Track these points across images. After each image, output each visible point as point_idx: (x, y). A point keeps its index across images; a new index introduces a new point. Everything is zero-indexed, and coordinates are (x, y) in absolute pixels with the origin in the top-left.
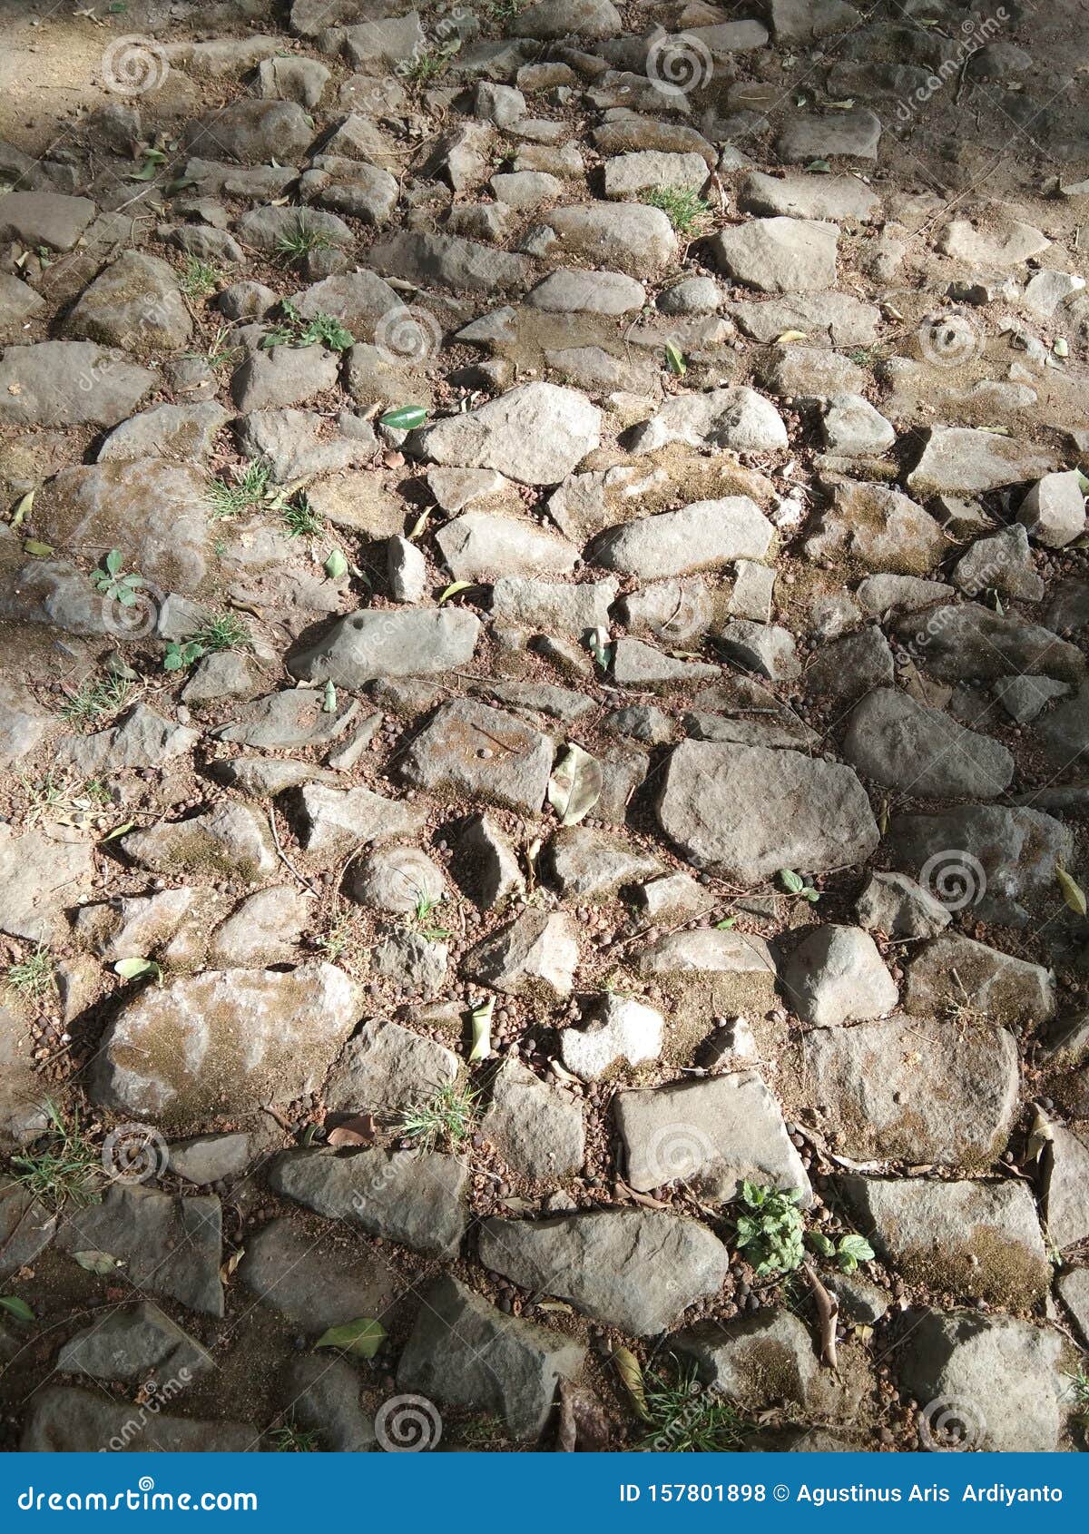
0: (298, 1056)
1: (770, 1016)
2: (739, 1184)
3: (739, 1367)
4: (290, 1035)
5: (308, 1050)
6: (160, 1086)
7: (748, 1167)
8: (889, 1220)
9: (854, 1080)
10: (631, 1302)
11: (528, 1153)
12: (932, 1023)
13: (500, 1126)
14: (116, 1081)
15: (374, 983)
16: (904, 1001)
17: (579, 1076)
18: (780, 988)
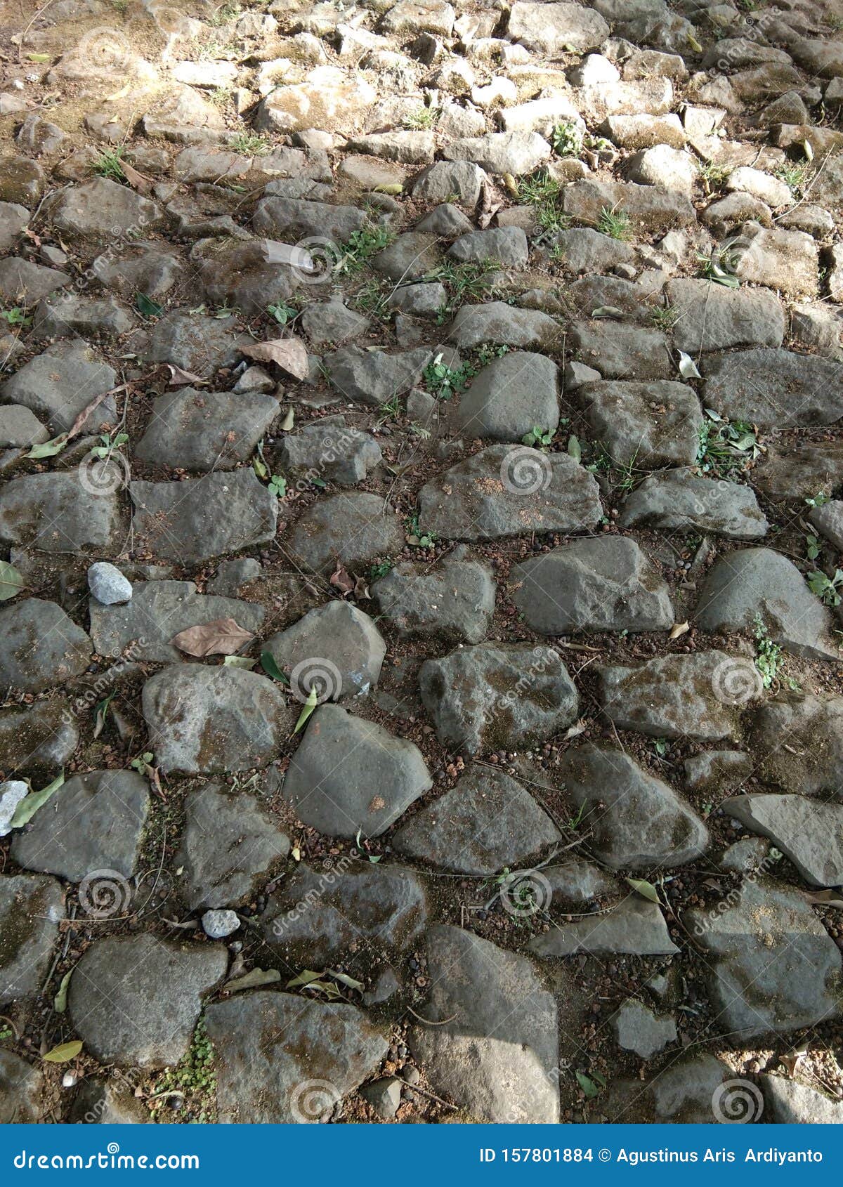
0: (350, 114)
1: (564, 88)
2: (554, 127)
3: (558, 170)
4: (345, 105)
5: (354, 112)
6: (291, 117)
7: (557, 119)
8: (618, 128)
9: (602, 98)
10: (510, 158)
11: (460, 128)
12: (635, 82)
13: (447, 122)
14: (270, 113)
15: (381, 92)
16: (622, 76)
17: (480, 105)
18: (567, 79)
